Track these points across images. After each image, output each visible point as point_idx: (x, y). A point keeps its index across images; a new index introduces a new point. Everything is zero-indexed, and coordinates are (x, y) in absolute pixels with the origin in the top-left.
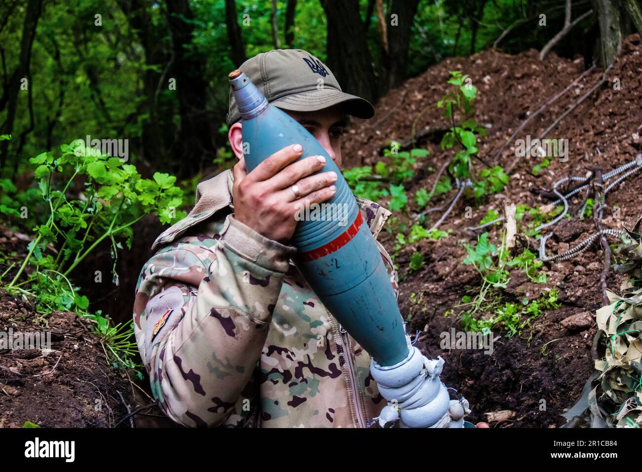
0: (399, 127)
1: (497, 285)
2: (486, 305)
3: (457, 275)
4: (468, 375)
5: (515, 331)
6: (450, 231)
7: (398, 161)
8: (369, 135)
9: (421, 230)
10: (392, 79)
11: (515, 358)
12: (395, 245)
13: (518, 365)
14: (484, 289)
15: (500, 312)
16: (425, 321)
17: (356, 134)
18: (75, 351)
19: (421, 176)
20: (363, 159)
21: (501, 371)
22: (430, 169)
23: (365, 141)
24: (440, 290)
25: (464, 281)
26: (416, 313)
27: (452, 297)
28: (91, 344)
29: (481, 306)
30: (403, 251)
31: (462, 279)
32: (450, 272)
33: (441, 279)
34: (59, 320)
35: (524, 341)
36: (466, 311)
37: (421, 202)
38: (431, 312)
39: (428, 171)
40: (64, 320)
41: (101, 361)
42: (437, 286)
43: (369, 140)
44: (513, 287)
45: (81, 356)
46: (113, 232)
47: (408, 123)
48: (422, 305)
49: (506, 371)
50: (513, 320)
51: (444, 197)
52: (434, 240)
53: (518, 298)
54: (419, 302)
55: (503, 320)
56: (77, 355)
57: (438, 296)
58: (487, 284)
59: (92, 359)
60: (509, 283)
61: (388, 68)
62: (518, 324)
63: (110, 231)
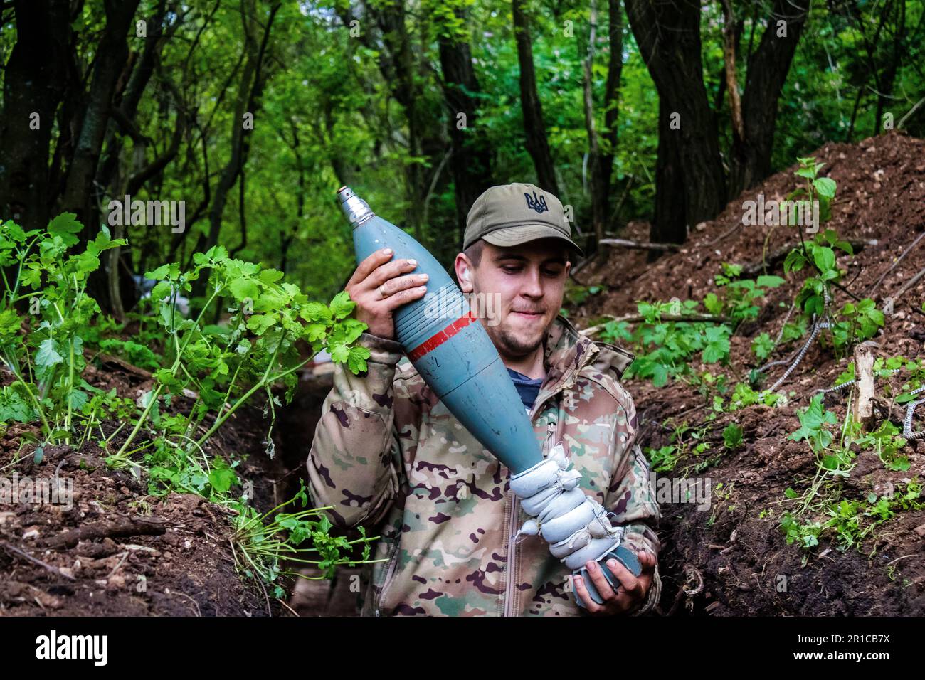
0: (748, 244)
1: (836, 473)
2: (819, 502)
3: (786, 457)
4: (784, 606)
5: (851, 542)
6: (793, 394)
7: (737, 292)
8: (706, 256)
9: (748, 392)
10: (748, 174)
11: (849, 583)
12: (709, 413)
13: (852, 594)
14: (819, 478)
15: (833, 513)
16: (733, 526)
17: (690, 254)
18: (185, 550)
19: (770, 314)
20: (691, 289)
21: (828, 601)
22: (782, 304)
23: (699, 264)
24: (760, 479)
25: (793, 467)
26: (721, 512)
27: (773, 491)
28: (215, 542)
29: (811, 503)
30: (719, 422)
31: (792, 464)
32: (776, 454)
33: (762, 464)
34: (172, 506)
35: (863, 557)
36: (790, 511)
37: (761, 352)
38: (742, 512)
39: (779, 308)
40: (178, 506)
41: (225, 567)
42: (755, 474)
43: (704, 263)
44: (858, 477)
45: (193, 558)
46: (269, 381)
47: (760, 238)
48: (730, 502)
49: (836, 602)
50: (849, 524)
51: (795, 344)
52: (765, 406)
53: (862, 493)
54: (727, 497)
55: (836, 525)
56: (188, 557)
57: (754, 488)
58: (823, 472)
59: (212, 563)
60: (854, 470)
61: (743, 160)
62: (857, 531)
63: (266, 379)
